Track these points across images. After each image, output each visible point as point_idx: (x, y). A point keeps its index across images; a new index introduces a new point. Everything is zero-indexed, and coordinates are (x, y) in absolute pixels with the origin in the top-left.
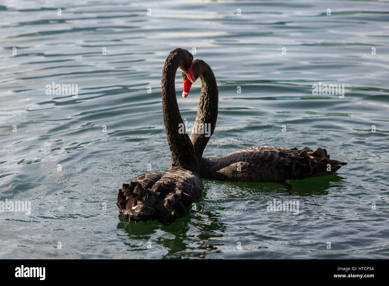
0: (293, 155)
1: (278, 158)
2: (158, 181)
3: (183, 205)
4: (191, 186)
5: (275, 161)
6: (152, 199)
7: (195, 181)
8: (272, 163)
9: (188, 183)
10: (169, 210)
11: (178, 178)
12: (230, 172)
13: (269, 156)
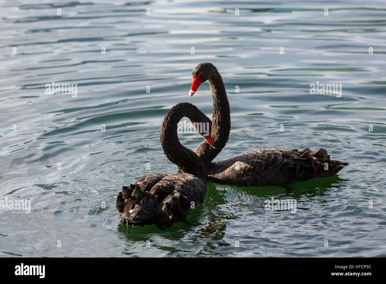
0: (296, 157)
1: (281, 160)
2: (157, 184)
3: (181, 208)
4: (190, 188)
5: (278, 163)
6: (150, 203)
7: (196, 183)
8: (276, 165)
9: (188, 185)
10: (167, 214)
11: (177, 181)
12: (234, 176)
13: (273, 158)
